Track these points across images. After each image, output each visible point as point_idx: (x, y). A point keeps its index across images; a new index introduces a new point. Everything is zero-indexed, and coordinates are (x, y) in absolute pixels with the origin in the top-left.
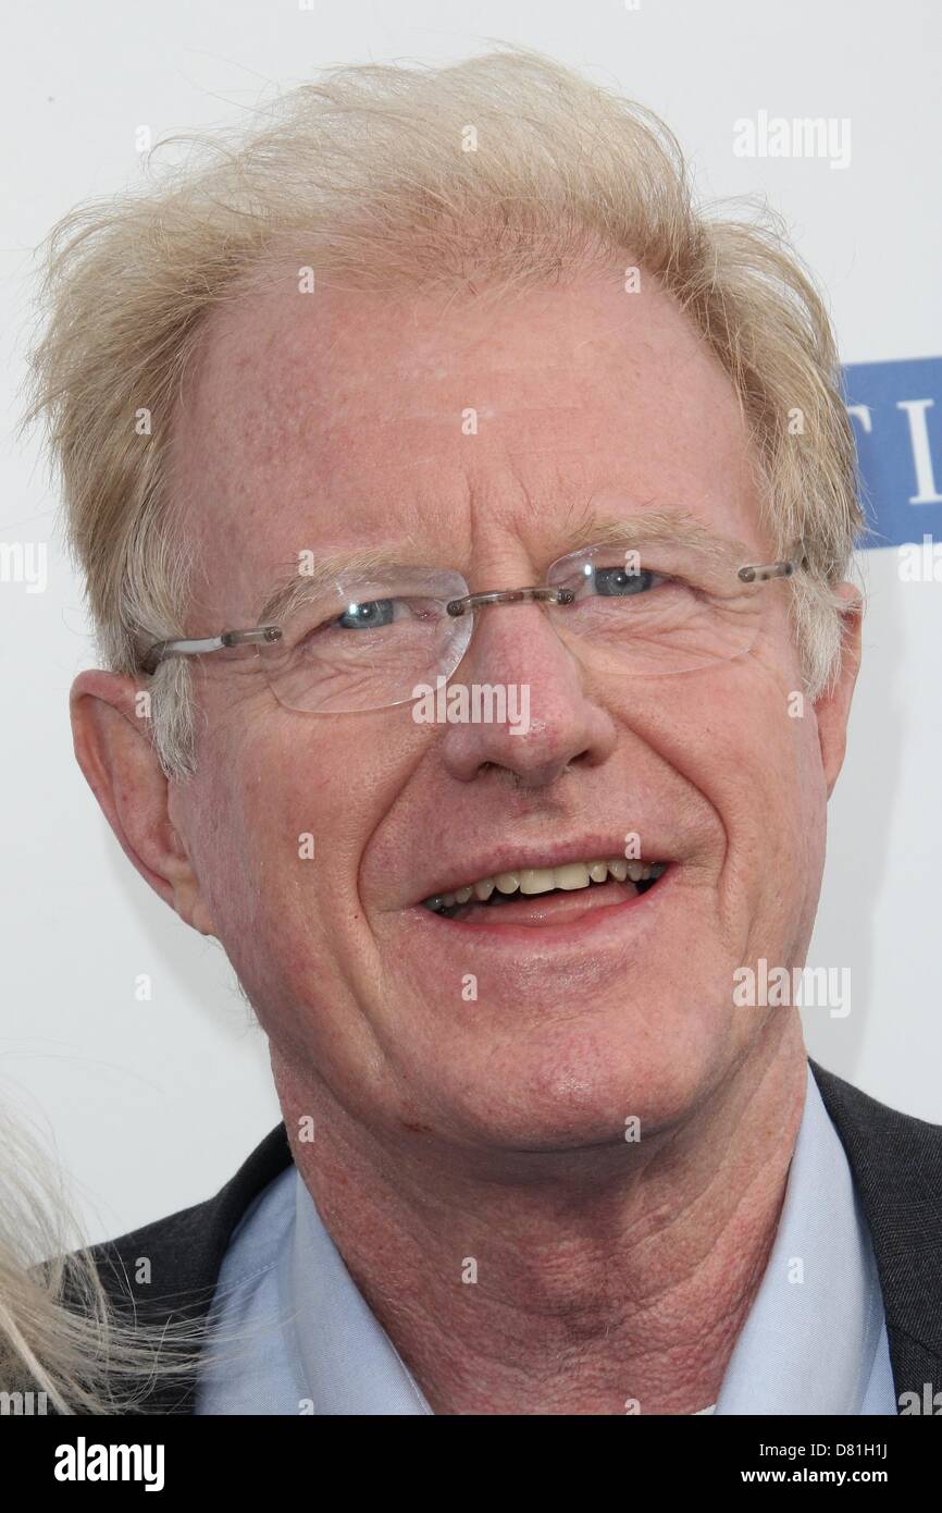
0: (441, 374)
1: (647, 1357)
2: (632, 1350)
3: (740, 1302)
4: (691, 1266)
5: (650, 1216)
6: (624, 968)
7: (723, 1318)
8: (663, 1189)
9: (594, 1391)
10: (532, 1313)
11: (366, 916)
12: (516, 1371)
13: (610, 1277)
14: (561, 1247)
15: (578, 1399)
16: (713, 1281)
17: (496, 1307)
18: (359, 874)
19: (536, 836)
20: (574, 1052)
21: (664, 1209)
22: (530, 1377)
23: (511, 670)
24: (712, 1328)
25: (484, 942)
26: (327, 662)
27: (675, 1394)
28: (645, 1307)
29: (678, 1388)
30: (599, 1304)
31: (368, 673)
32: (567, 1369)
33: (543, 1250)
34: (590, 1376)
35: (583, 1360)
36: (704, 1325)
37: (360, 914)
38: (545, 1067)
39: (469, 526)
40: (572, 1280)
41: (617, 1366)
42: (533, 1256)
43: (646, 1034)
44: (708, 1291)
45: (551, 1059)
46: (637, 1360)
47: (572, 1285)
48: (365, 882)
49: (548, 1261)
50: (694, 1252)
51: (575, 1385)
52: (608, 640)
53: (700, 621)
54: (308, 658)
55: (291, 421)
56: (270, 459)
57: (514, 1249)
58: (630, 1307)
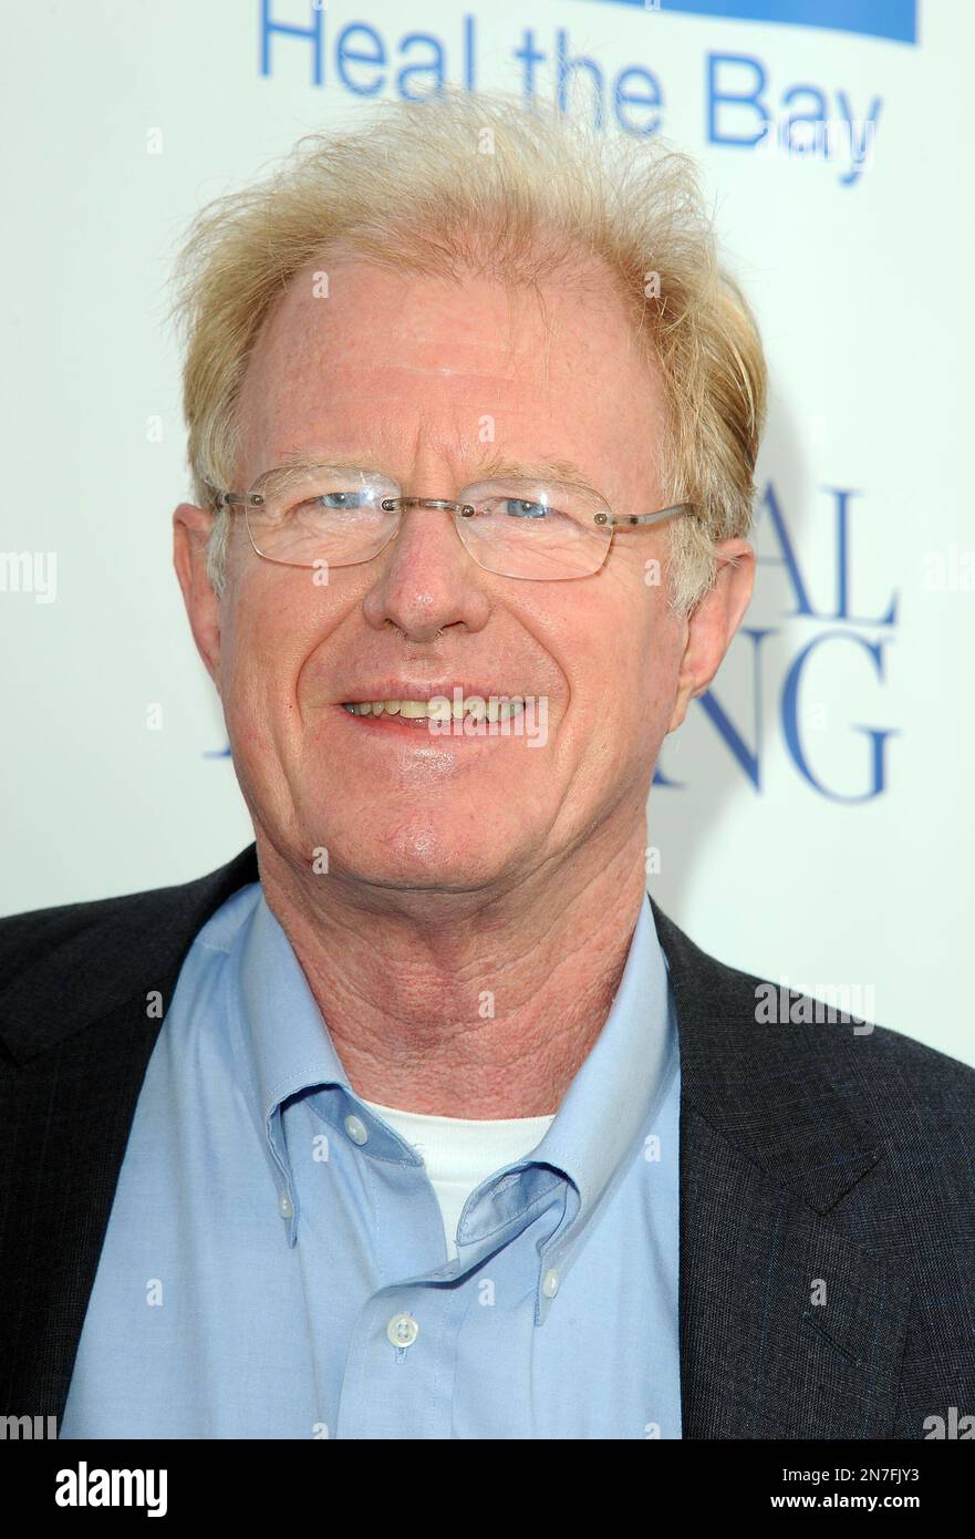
0: (422, 340)
1: (468, 1066)
2: (460, 1060)
3: (538, 1047)
4: (508, 1008)
5: (481, 961)
6: (468, 768)
7: (525, 1055)
8: (490, 943)
9: (429, 1088)
10: (387, 1013)
11: (299, 708)
12: (368, 1056)
13: (447, 1001)
14: (413, 968)
15: (416, 1092)
16: (521, 1026)
17: (359, 1003)
18: (299, 678)
19: (418, 676)
20: (415, 818)
21: (491, 958)
22: (380, 1062)
23: (410, 556)
24: (515, 1059)
25: (374, 734)
26: (307, 528)
27: (487, 1100)
28: (471, 1030)
29: (489, 1096)
30: (436, 1020)
31: (333, 539)
32: (409, 1066)
33: (399, 965)
34: (427, 1076)
35: (423, 1062)
36: (510, 1056)
37: (294, 706)
38: (392, 826)
39: (415, 450)
40: (415, 995)
41: (449, 1071)
42: (393, 969)
43: (472, 817)
44: (516, 1031)
45: (398, 821)
46: (463, 1069)
47: (415, 998)
48: (302, 685)
49: (402, 975)
50: (512, 998)
51: (414, 1080)
52: (508, 546)
53: (578, 545)
54: (295, 522)
55: (316, 353)
56: (297, 377)
57: (381, 961)
58: (459, 1026)
